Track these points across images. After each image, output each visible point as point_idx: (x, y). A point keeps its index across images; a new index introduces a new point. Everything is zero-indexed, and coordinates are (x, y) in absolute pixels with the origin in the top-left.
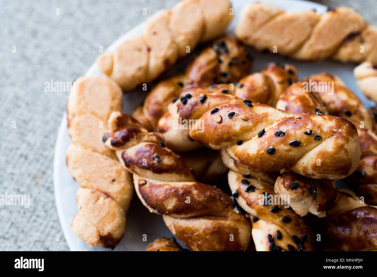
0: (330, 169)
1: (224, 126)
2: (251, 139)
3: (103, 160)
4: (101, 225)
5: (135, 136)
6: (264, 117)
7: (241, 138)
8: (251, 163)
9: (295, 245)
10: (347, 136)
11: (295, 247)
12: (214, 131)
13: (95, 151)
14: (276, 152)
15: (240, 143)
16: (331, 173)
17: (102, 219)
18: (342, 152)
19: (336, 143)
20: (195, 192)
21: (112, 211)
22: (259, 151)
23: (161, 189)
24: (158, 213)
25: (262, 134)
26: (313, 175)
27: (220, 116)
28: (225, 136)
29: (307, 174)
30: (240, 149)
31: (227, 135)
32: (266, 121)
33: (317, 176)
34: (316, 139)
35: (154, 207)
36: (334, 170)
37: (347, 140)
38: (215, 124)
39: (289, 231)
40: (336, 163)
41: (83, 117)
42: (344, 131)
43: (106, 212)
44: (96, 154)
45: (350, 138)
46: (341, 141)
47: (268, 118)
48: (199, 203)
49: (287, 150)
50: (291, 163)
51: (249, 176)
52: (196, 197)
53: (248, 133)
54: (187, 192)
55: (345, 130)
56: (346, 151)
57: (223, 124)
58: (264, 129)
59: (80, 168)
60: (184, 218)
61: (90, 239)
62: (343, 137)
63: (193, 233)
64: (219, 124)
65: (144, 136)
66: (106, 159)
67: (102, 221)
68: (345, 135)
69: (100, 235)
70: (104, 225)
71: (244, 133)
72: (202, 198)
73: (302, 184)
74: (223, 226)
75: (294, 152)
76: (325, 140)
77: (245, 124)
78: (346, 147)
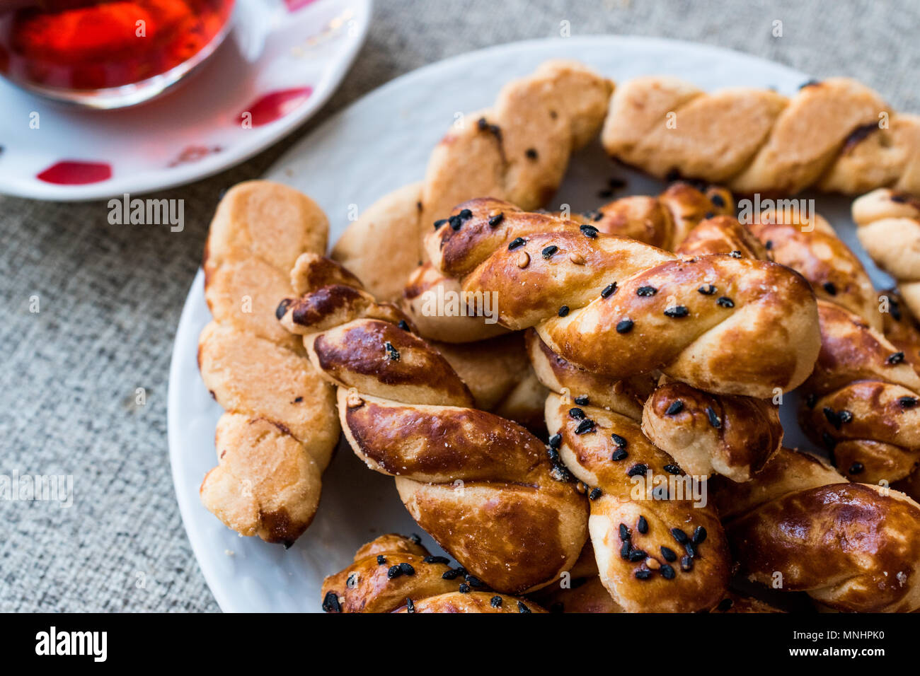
0: (749, 370)
1: (531, 275)
2: (587, 304)
3: (278, 356)
4: (266, 490)
5: (347, 305)
6: (618, 259)
7: (566, 302)
8: (584, 354)
9: (678, 549)
10: (790, 301)
11: (678, 552)
12: (512, 285)
13: (261, 336)
14: (635, 330)
15: (565, 312)
16: (751, 381)
17: (267, 479)
18: (776, 333)
19: (764, 315)
20: (468, 427)
21: (291, 464)
22: (600, 327)
23: (394, 417)
24: (385, 472)
25: (610, 291)
26: (714, 383)
27: (527, 253)
28: (534, 297)
29: (701, 383)
30: (563, 324)
31: (537, 294)
32: (622, 267)
33: (722, 387)
34: (721, 304)
35: (376, 457)
36: (757, 373)
37: (789, 310)
38: (515, 269)
39: (665, 519)
40: (762, 357)
42: (783, 290)
43: (277, 464)
44: (264, 344)
45: (796, 306)
46: (774, 311)
47: (627, 261)
48: (476, 449)
49: (658, 327)
50: (668, 355)
51: (586, 402)
52: (469, 437)
53: (582, 291)
54: (450, 426)
55: (787, 289)
56: (784, 332)
57: (530, 270)
58: (615, 283)
59: (227, 371)
60: (440, 483)
61: (241, 519)
62: (781, 303)
63: (458, 516)
64: (522, 271)
65: (366, 306)
66: (283, 354)
67: (268, 484)
68: (784, 298)
69: (261, 512)
70: (272, 491)
71: (574, 290)
72: (481, 441)
73: (691, 404)
74: (525, 503)
75: (675, 332)
76: (741, 306)
77: (577, 271)
78: (785, 323)
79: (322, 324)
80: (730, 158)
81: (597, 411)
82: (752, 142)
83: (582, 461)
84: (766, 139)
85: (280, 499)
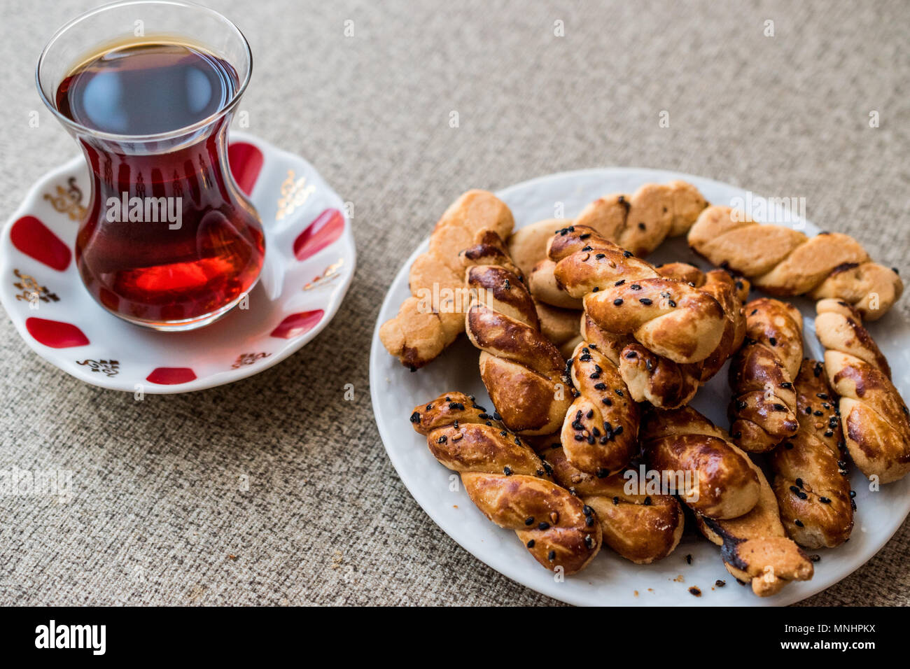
0: (671, 342)
1: (586, 266)
2: (606, 288)
3: (450, 277)
4: (411, 336)
5: (496, 256)
7: (598, 285)
8: (596, 313)
10: (705, 313)
12: (576, 268)
13: (447, 265)
14: (622, 305)
15: (596, 290)
16: (670, 348)
17: (415, 331)
18: (690, 326)
19: (688, 315)
20: (528, 334)
21: (431, 329)
22: (608, 300)
24: (476, 345)
25: (620, 284)
26: (653, 346)
27: (589, 255)
28: (584, 278)
29: (648, 344)
30: (593, 296)
31: (586, 277)
33: (657, 350)
35: (475, 333)
36: (675, 345)
37: (702, 317)
38: (580, 261)
39: (604, 416)
40: (679, 337)
41: (453, 228)
42: (704, 306)
43: (423, 327)
44: (446, 269)
45: (707, 316)
46: (694, 315)
47: (636, 272)
48: (527, 346)
49: (635, 307)
50: (636, 324)
51: (594, 347)
52: (526, 339)
53: (606, 282)
54: (520, 329)
55: (707, 307)
56: (695, 327)
57: (587, 263)
58: (624, 280)
59: (421, 275)
60: (501, 358)
62: (699, 312)
64: (583, 262)
65: (506, 262)
67: (414, 334)
68: (702, 310)
69: (404, 345)
70: (415, 337)
71: (605, 279)
72: (532, 343)
73: (640, 355)
74: (540, 382)
75: (642, 311)
76: (680, 308)
77: (610, 270)
78: (697, 322)
79: (479, 261)
80: (761, 263)
81: (596, 353)
82: (777, 256)
83: (577, 375)
84: (786, 257)
85: (415, 343)
